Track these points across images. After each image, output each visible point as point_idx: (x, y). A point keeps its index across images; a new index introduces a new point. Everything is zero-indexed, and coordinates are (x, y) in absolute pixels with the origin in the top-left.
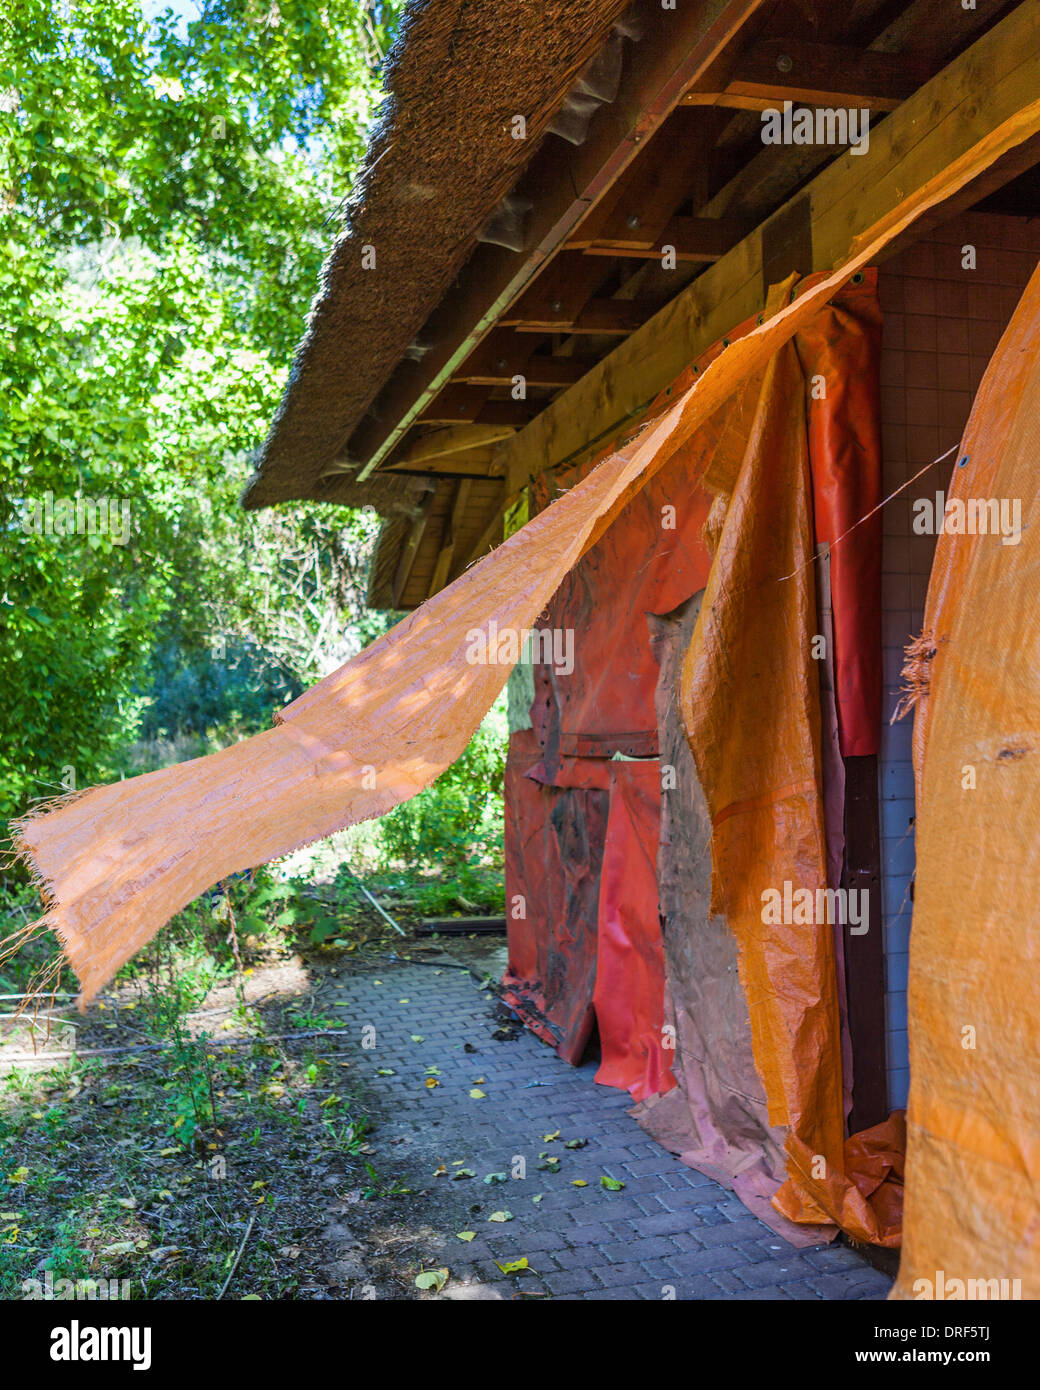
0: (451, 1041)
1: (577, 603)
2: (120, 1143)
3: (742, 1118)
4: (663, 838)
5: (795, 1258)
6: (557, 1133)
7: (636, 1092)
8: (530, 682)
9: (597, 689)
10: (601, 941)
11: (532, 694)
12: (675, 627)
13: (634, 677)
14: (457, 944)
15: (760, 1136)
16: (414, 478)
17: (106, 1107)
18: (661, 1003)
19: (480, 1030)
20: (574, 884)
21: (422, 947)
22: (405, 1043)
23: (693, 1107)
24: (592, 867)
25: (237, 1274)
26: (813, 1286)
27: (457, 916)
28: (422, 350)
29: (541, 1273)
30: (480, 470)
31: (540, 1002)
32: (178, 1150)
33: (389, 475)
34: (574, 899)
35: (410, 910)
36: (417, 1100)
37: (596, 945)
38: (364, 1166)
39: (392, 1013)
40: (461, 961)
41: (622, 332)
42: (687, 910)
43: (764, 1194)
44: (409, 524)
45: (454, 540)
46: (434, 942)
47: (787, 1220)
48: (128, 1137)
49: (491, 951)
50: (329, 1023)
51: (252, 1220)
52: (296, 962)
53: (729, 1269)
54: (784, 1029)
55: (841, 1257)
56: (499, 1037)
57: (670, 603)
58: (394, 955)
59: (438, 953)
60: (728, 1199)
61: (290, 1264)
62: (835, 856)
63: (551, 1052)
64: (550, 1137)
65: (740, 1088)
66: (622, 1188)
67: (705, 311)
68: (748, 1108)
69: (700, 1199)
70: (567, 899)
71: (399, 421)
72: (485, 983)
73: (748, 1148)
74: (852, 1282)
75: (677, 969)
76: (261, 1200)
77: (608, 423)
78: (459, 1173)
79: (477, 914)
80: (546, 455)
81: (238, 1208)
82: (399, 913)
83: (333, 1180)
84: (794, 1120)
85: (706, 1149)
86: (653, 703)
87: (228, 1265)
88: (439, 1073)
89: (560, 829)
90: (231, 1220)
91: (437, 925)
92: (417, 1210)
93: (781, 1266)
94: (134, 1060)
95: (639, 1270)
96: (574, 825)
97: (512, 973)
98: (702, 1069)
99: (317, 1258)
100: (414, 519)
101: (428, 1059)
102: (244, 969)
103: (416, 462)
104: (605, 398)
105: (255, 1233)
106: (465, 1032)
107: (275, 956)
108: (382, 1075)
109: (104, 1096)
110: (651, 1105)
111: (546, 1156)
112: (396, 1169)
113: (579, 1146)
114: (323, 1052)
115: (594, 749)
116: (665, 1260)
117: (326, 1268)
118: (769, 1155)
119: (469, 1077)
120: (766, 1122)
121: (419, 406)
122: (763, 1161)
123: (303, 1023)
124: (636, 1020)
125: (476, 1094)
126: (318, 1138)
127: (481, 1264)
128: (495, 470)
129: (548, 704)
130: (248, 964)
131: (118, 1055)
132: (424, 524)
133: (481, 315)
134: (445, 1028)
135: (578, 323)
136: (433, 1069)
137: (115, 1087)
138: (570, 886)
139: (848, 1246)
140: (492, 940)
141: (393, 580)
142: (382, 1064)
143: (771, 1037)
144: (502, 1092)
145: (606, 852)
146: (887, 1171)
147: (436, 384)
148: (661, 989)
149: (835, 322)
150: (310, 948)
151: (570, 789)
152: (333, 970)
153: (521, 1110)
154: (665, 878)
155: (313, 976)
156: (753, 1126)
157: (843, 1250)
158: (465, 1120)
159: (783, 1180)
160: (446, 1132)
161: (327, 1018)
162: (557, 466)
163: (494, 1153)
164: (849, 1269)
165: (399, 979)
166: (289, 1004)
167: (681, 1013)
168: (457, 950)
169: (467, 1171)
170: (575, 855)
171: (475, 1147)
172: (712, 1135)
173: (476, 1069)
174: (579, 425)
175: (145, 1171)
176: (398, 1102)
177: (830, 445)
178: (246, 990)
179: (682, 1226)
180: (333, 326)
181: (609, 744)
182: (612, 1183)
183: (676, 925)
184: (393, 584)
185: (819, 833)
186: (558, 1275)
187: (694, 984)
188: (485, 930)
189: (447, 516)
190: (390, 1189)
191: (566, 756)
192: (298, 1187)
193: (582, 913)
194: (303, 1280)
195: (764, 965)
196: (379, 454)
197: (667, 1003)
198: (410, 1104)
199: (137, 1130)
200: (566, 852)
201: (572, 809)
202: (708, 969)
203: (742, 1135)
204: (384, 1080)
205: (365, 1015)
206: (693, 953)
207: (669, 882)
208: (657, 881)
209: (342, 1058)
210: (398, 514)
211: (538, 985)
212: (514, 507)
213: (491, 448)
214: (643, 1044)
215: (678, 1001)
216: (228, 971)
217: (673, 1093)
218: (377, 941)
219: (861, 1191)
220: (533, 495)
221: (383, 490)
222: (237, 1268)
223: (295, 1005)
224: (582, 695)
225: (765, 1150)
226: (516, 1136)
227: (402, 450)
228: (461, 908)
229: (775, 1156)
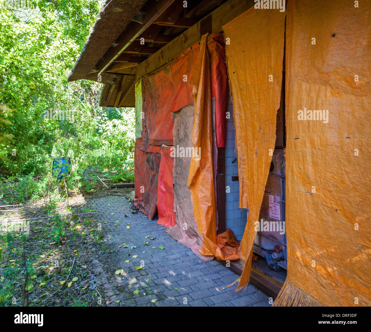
0: (121, 214)
1: (153, 108)
2: (39, 242)
3: (192, 231)
4: (174, 165)
5: (204, 264)
6: (148, 236)
7: (167, 226)
8: (141, 126)
9: (158, 129)
10: (159, 190)
11: (142, 129)
12: (178, 115)
13: (167, 126)
14: (122, 190)
15: (196, 236)
16: (112, 74)
17: (35, 233)
18: (173, 205)
19: (128, 212)
20: (152, 176)
21: (113, 191)
22: (110, 215)
23: (180, 229)
24: (156, 172)
25: (72, 273)
26: (208, 270)
27: (121, 183)
28: (116, 45)
29: (145, 269)
30: (129, 73)
31: (143, 204)
32: (54, 243)
33: (106, 73)
34: (152, 179)
35: (109, 182)
36: (114, 229)
37: (157, 191)
38: (102, 245)
39: (106, 208)
40: (123, 194)
41: (166, 43)
42: (180, 183)
43: (197, 249)
44: (110, 86)
45: (122, 90)
46: (116, 190)
47: (202, 255)
48: (41, 240)
49: (130, 192)
50: (90, 211)
51: (74, 259)
52: (81, 195)
53: (189, 267)
54: (203, 211)
55: (215, 263)
56: (133, 213)
57: (176, 109)
58: (106, 193)
59: (117, 192)
60: (189, 250)
61: (85, 269)
62: (215, 171)
63: (146, 216)
64: (147, 237)
65: (192, 225)
66: (164, 249)
67: (186, 39)
68: (194, 229)
69: (182, 251)
70: (150, 179)
71: (109, 61)
72: (129, 200)
73: (194, 239)
74: (217, 268)
75: (177, 196)
76: (76, 254)
77: (162, 64)
78: (125, 246)
79: (126, 182)
80: (146, 71)
81: (71, 256)
82: (106, 182)
83: (94, 249)
84: (205, 232)
85: (184, 239)
86: (172, 133)
87: (69, 270)
88: (119, 222)
89: (148, 163)
90: (69, 259)
91: (117, 185)
92: (115, 256)
93: (201, 266)
94: (41, 221)
95: (168, 268)
96: (152, 162)
97: (136, 197)
98: (183, 220)
99: (91, 268)
100: (112, 84)
101: (116, 219)
102: (68, 197)
103: (113, 71)
104: (161, 58)
105: (75, 263)
106: (125, 212)
107: (76, 194)
108: (105, 223)
109: (34, 230)
110: (171, 229)
111: (146, 242)
112: (109, 246)
113: (153, 239)
114: (89, 218)
115: (157, 143)
116: (174, 265)
117: (93, 270)
118: (198, 240)
119: (126, 223)
120: (198, 233)
121: (115, 58)
122: (197, 241)
123: (84, 210)
124: (167, 209)
125: (128, 227)
126: (89, 239)
127: (131, 268)
128: (133, 73)
129: (146, 132)
130: (69, 196)
131: (37, 220)
132: (114, 86)
133: (132, 38)
134: (120, 211)
135: (155, 40)
136: (117, 221)
137: (37, 228)
138: (151, 177)
139: (216, 260)
140: (130, 189)
141: (106, 99)
142: (104, 220)
143: (199, 213)
144: (134, 226)
145: (160, 168)
146: (225, 243)
147: (119, 53)
148: (173, 202)
149: (217, 46)
150: (84, 192)
151: (151, 153)
152: (91, 197)
153: (139, 231)
154: (174, 175)
155: (86, 199)
156: (195, 234)
157: (215, 261)
158: (126, 234)
159: (202, 246)
160: (121, 237)
161: (90, 209)
162: (149, 74)
163: (133, 241)
164: (217, 265)
165: (107, 199)
166: (80, 206)
167: (178, 207)
168: (122, 191)
169: (127, 246)
170: (152, 169)
171: (128, 240)
172: (185, 236)
173: (128, 221)
174: (154, 64)
175: (46, 248)
176: (109, 230)
177: (216, 74)
178: (69, 203)
179: (178, 257)
180: (95, 39)
181: (161, 142)
182: (162, 248)
183: (177, 186)
184: (106, 100)
185: (211, 165)
186: (149, 270)
187: (181, 200)
188: (128, 187)
189: (120, 84)
190: (108, 251)
191: (150, 145)
192: (85, 251)
193: (154, 183)
194: (88, 273)
195: (198, 196)
196: (104, 69)
197: (175, 205)
198: (112, 230)
199: (43, 238)
200: (150, 168)
201: (152, 158)
202: (185, 197)
203: (192, 235)
204: (105, 224)
205: (99, 208)
206: (181, 193)
207: (175, 176)
208: (172, 176)
209: (94, 219)
210: (108, 83)
211: (143, 200)
212: (138, 83)
213: (132, 68)
214: (169, 215)
215: (177, 205)
216: (64, 198)
217: (176, 226)
218: (101, 189)
219: (220, 248)
220: (143, 81)
221: (104, 77)
222: (72, 271)
223: (81, 206)
224: (154, 130)
225: (198, 239)
226: (138, 237)
227: (109, 68)
228: (122, 181)
229: (200, 240)
